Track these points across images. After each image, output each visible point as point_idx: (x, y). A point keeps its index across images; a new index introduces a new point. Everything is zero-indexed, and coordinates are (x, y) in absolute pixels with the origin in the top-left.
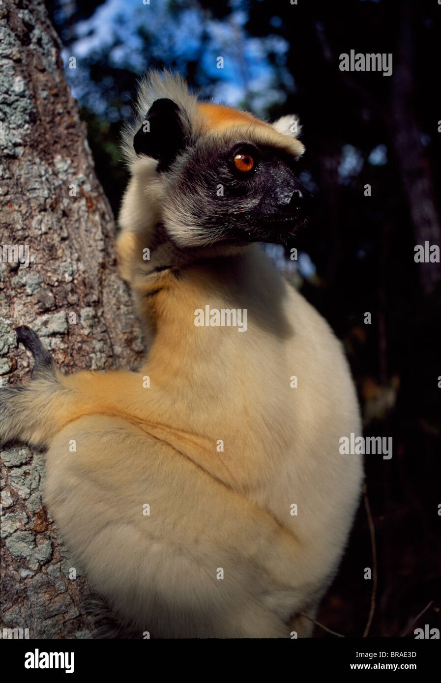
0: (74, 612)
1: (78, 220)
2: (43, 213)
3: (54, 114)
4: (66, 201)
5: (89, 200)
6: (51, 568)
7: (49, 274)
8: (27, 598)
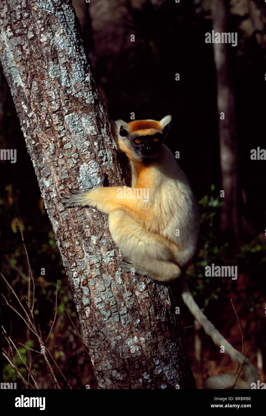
8: (106, 326)
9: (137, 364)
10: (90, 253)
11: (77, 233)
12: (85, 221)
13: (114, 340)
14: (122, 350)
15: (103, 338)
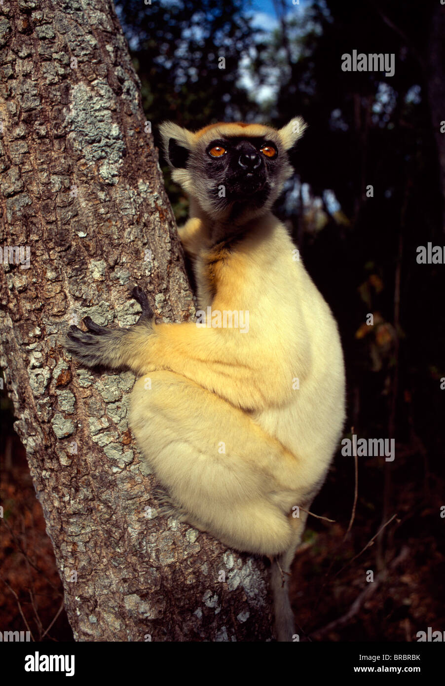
0: (147, 497)
1: (154, 229)
2: (131, 226)
3: (138, 147)
4: (146, 215)
5: (161, 213)
6: (132, 467)
7: (135, 271)
8: (116, 485)
9: (190, 573)
10: (85, 300)
11: (53, 248)
12: (74, 220)
13: (139, 521)
14: (157, 546)
15: (107, 516)
